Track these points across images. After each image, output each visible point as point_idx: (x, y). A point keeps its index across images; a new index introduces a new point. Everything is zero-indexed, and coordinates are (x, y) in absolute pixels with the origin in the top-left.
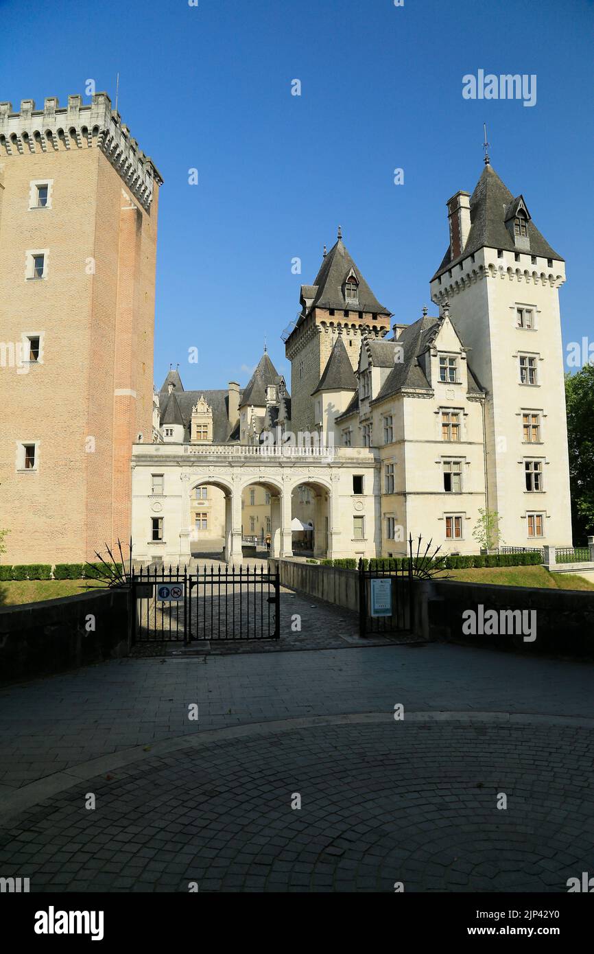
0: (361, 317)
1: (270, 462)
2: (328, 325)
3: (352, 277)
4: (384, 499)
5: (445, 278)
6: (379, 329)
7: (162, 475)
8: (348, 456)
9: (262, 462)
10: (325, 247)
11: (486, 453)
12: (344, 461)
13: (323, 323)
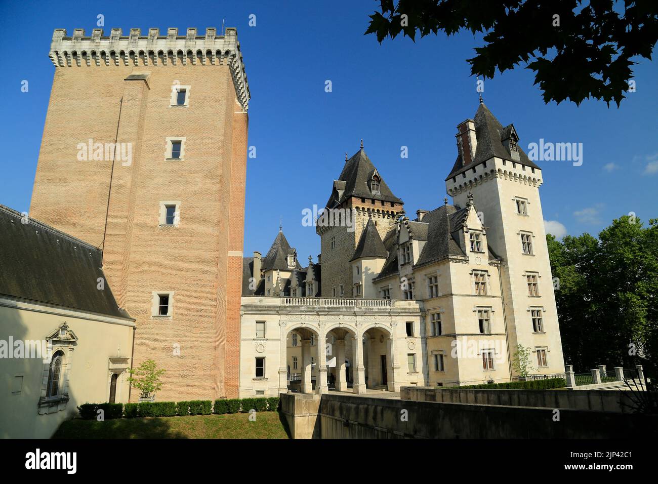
0: (383, 204)
1: (347, 312)
2: (361, 209)
3: (376, 176)
4: (430, 341)
5: (459, 178)
6: (395, 214)
7: (263, 322)
8: (402, 307)
9: (341, 312)
10: (346, 154)
11: (504, 304)
12: (399, 311)
13: (357, 208)
